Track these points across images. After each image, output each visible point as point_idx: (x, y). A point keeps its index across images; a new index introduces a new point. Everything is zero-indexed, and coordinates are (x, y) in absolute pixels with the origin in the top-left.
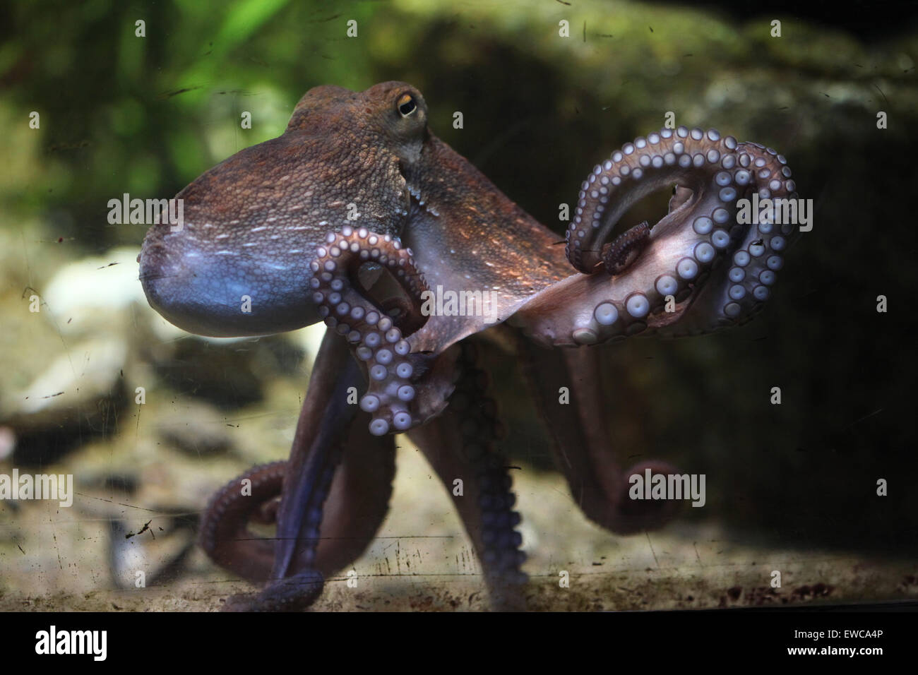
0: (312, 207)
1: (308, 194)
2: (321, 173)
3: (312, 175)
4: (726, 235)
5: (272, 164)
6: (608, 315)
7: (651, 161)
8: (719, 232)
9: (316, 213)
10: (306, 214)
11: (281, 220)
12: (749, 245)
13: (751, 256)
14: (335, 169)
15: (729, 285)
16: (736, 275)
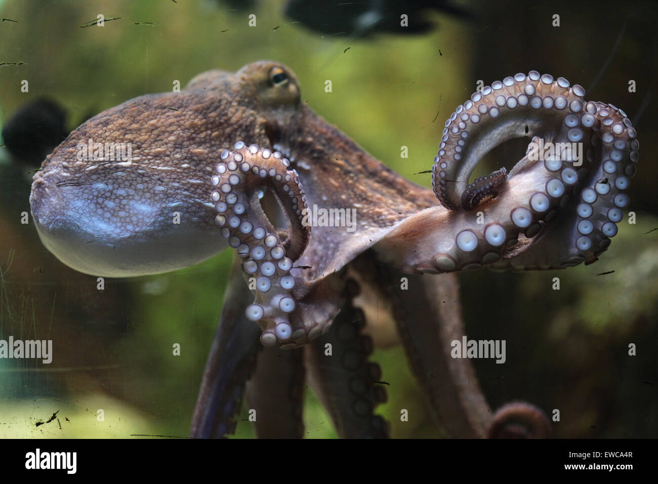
0: (174, 150)
1: (172, 138)
2: (188, 120)
3: (178, 121)
4: (575, 173)
5: (143, 110)
6: (468, 244)
7: (506, 102)
8: (568, 170)
9: (178, 156)
10: (168, 156)
11: (145, 160)
12: (596, 184)
13: (598, 194)
14: (202, 119)
15: (578, 220)
16: (584, 211)
